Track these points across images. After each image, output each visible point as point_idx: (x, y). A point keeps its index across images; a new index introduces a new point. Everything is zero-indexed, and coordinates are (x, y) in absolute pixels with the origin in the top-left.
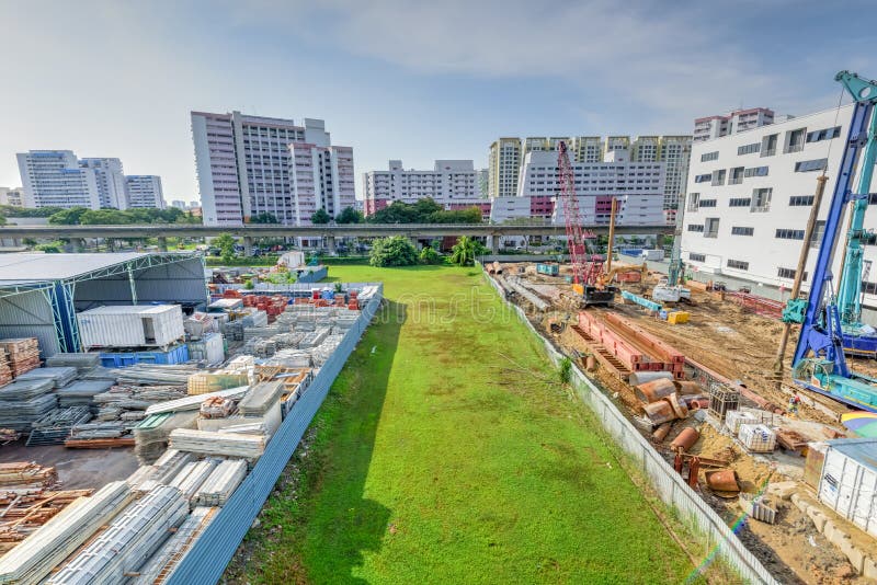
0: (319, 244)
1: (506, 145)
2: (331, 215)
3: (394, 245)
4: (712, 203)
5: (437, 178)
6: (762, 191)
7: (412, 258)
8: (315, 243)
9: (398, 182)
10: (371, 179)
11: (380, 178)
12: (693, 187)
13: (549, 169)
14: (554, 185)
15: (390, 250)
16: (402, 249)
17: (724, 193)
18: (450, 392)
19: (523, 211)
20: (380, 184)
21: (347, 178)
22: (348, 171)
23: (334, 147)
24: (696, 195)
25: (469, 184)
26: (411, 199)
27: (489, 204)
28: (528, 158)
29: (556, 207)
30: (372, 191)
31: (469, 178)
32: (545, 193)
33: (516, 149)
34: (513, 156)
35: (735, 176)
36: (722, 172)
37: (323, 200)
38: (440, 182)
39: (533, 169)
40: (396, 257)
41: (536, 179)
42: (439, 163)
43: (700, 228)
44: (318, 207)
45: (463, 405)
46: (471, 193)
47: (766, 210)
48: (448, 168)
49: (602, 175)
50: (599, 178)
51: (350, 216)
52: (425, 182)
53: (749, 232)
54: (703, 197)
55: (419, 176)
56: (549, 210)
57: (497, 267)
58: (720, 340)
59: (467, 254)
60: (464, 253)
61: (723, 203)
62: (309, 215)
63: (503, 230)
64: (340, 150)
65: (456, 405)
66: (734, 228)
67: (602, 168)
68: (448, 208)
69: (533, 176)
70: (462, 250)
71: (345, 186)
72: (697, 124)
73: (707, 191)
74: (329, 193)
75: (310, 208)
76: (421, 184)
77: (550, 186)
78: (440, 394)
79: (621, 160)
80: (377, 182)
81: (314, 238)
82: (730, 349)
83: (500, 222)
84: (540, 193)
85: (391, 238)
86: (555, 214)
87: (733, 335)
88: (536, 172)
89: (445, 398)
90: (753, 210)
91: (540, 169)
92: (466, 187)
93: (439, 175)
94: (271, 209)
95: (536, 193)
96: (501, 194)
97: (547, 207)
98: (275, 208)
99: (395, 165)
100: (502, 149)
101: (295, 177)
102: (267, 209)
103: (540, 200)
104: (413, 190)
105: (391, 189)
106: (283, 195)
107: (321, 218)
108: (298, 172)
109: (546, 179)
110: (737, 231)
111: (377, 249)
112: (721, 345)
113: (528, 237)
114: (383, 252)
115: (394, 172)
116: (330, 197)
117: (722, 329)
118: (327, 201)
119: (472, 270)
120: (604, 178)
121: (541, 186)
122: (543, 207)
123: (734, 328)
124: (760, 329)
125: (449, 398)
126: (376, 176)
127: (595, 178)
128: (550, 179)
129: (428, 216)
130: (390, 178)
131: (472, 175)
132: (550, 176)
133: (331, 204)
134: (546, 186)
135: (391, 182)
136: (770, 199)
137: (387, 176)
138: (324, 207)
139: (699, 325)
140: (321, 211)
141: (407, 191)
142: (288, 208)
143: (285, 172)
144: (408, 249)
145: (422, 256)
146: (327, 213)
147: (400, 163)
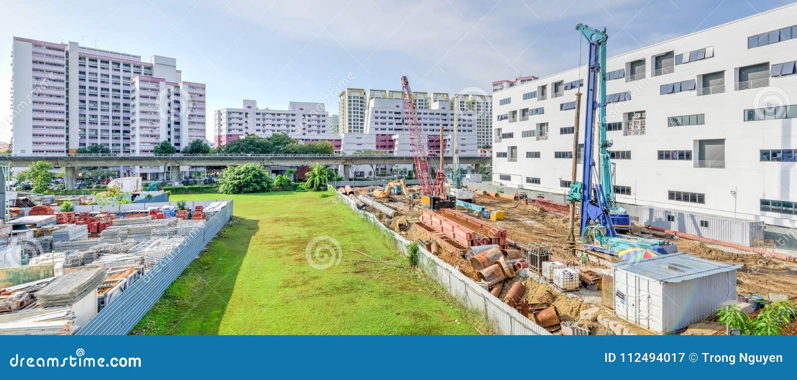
0: (161, 178)
1: (353, 94)
2: (177, 148)
3: (247, 171)
4: (510, 135)
5: (291, 117)
6: (542, 125)
7: (265, 185)
8: (156, 176)
9: (252, 120)
10: (224, 117)
11: (232, 115)
12: (496, 124)
13: (391, 112)
14: (394, 126)
15: (242, 176)
16: (255, 175)
17: (517, 127)
18: (305, 283)
19: (370, 145)
20: (232, 121)
21: (197, 112)
22: (200, 105)
23: (184, 83)
24: (499, 130)
25: (321, 123)
26: (265, 135)
27: (340, 140)
28: (372, 103)
29: (397, 143)
30: (224, 127)
31: (321, 118)
32: (387, 132)
33: (362, 98)
34: (359, 103)
35: (524, 115)
36: (514, 113)
37: (169, 133)
38: (293, 120)
39: (377, 112)
40: (247, 184)
41: (380, 120)
42: (293, 104)
43: (505, 155)
44: (163, 138)
45: (317, 292)
46: (324, 132)
47: (546, 138)
48: (301, 109)
49: (431, 119)
50: (428, 122)
51: (198, 148)
52: (279, 120)
53: (537, 155)
54: (504, 132)
55: (273, 114)
56: (391, 147)
57: (348, 189)
58: (529, 229)
59: (320, 179)
60: (317, 179)
61: (518, 135)
62: (152, 148)
63: (352, 159)
64: (192, 86)
65: (310, 293)
66: (527, 153)
67: (431, 114)
68: (301, 143)
69: (377, 118)
70: (315, 176)
71: (194, 119)
72: (494, 85)
73: (506, 126)
74: (177, 127)
75: (153, 140)
76: (276, 122)
77: (391, 126)
78: (295, 286)
79: (444, 108)
80: (230, 119)
81: (155, 171)
82: (537, 234)
83: (349, 154)
84: (383, 132)
85: (242, 167)
86: (396, 149)
87: (537, 225)
88: (379, 115)
89: (299, 289)
90: (538, 139)
91: (381, 112)
92: (319, 126)
93: (293, 115)
94: (105, 141)
95: (380, 132)
96: (350, 131)
97: (390, 143)
98: (110, 141)
99: (250, 104)
100: (350, 97)
101: (137, 109)
102: (99, 141)
103: (384, 138)
104: (267, 127)
105: (244, 125)
106: (122, 128)
107: (165, 149)
108: (141, 104)
109: (387, 120)
110: (530, 155)
111: (227, 177)
112: (530, 232)
113: (375, 166)
114: (234, 179)
115: (248, 110)
116: (177, 130)
117: (529, 222)
118: (173, 134)
119: (325, 193)
120: (432, 122)
121: (383, 126)
122: (387, 143)
123: (537, 221)
124: (555, 220)
125: (304, 288)
126: (229, 113)
127: (425, 122)
128: (391, 121)
129: (282, 148)
130: (244, 115)
131: (324, 116)
132: (390, 118)
133: (178, 137)
134: (387, 126)
135: (244, 119)
136: (547, 131)
137: (241, 113)
138: (169, 140)
139: (513, 221)
140: (165, 143)
141: (261, 127)
142: (126, 142)
143: (125, 105)
144: (261, 175)
145: (275, 183)
146: (173, 145)
147: (254, 102)
